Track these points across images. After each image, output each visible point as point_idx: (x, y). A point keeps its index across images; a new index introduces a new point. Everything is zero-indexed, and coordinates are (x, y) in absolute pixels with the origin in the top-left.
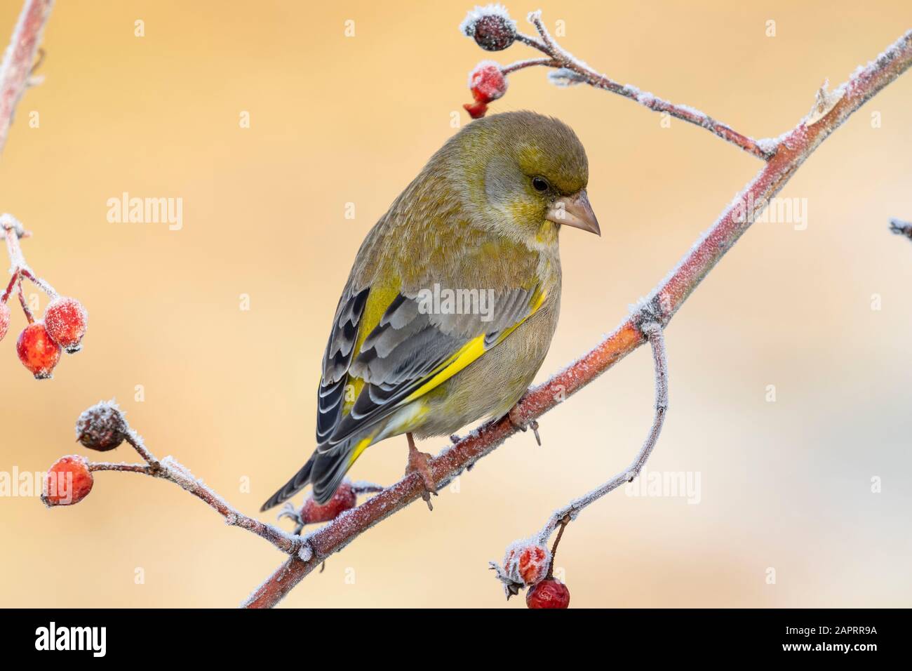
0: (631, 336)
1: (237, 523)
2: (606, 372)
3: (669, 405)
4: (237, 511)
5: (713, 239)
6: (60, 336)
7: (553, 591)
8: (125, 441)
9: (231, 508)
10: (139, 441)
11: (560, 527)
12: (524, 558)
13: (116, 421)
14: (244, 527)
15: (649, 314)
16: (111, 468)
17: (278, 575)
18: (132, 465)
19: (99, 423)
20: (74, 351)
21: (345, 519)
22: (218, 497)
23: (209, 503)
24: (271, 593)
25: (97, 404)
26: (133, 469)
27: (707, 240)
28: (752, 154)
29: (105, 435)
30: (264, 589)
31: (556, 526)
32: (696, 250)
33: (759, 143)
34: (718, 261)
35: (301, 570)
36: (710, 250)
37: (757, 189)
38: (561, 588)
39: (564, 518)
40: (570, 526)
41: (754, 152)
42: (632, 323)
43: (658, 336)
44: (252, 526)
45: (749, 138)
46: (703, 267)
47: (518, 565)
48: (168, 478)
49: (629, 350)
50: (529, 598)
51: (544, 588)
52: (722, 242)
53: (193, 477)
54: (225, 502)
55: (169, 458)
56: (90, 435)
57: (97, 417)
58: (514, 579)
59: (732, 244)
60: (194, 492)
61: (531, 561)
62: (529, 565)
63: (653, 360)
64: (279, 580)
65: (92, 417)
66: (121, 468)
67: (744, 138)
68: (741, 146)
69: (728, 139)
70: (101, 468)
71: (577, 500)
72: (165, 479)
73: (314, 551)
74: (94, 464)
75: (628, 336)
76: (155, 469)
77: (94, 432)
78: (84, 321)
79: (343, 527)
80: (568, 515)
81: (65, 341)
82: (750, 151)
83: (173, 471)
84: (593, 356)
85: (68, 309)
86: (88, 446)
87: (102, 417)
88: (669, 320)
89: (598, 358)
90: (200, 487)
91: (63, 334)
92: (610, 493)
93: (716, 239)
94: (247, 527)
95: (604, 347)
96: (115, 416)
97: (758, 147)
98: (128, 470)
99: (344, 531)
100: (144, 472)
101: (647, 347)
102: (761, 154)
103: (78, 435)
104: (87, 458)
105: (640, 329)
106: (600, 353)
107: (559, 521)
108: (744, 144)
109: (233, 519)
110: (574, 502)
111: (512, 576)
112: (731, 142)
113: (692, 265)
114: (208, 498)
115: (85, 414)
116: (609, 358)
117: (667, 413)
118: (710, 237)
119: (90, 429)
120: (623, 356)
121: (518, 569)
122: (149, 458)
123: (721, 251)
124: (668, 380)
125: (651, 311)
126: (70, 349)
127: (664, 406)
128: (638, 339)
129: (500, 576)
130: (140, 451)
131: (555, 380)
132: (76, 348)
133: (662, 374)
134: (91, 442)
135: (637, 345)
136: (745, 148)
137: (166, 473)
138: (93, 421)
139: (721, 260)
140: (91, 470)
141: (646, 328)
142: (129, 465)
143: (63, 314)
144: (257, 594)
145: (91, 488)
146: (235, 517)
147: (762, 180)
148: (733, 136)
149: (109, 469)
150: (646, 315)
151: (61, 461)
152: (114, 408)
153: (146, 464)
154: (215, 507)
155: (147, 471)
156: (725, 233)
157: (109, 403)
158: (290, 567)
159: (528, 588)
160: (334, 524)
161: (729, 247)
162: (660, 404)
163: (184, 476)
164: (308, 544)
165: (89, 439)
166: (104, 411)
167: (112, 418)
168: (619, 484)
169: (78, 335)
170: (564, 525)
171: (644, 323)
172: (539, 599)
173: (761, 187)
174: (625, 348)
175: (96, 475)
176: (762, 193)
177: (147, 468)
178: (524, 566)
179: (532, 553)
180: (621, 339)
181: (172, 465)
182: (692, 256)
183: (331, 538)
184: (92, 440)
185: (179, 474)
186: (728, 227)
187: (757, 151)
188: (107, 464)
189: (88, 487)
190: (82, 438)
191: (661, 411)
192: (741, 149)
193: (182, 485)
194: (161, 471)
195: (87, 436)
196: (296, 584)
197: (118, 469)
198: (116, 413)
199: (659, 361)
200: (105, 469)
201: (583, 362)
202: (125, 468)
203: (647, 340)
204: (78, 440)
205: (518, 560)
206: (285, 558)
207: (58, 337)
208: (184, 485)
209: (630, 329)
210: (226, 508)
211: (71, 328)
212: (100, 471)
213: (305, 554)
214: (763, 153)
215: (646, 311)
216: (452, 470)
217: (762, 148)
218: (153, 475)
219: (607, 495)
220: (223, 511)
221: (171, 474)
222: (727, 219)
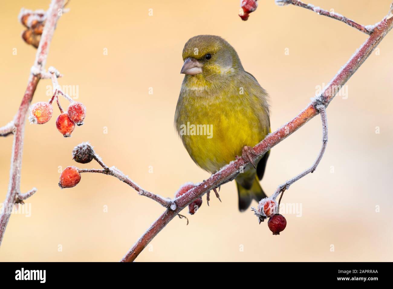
0: (312, 111)
1: (143, 194)
2: (301, 127)
3: (328, 140)
4: (143, 189)
5: (347, 69)
6: (74, 118)
7: (279, 220)
8: (93, 159)
9: (140, 187)
10: (100, 159)
11: (281, 192)
12: (266, 206)
13: (89, 150)
14: (146, 196)
15: (319, 101)
16: (88, 171)
17: (162, 217)
18: (97, 170)
19: (82, 151)
20: (80, 125)
21: (190, 192)
22: (135, 183)
23: (131, 186)
24: (159, 225)
25: (81, 143)
26: (98, 171)
27: (344, 69)
28: (363, 32)
29: (85, 156)
30: (156, 223)
31: (280, 192)
32: (340, 74)
33: (366, 27)
34: (349, 78)
35: (172, 214)
36: (345, 74)
37: (366, 47)
38: (283, 219)
39: (283, 188)
40: (286, 191)
41: (364, 31)
42: (312, 105)
43: (323, 110)
44: (150, 196)
45: (362, 25)
46: (343, 81)
47: (263, 208)
48: (113, 175)
49: (311, 117)
50: (269, 223)
51: (275, 218)
52: (351, 70)
53: (124, 175)
54: (138, 185)
55: (114, 167)
56: (78, 156)
57: (81, 148)
58: (262, 215)
59: (355, 71)
60: (124, 181)
61: (269, 207)
62: (268, 208)
63: (321, 121)
64: (162, 219)
65: (79, 149)
66: (92, 171)
67: (360, 26)
68: (358, 29)
69: (353, 26)
70: (84, 171)
71: (289, 181)
72: (112, 176)
73: (177, 206)
74: (81, 169)
75: (311, 111)
76: (107, 171)
77: (80, 155)
78: (85, 112)
79: (189, 196)
80: (285, 187)
81: (77, 120)
82: (362, 31)
83: (115, 172)
84: (296, 120)
85: (77, 107)
86: (78, 161)
87: (83, 148)
88: (328, 104)
89: (298, 121)
90: (127, 179)
91: (75, 118)
92: (303, 177)
93: (348, 68)
94: (148, 196)
95: (300, 116)
96: (89, 148)
97: (365, 29)
98: (96, 172)
99: (190, 197)
100: (102, 173)
101: (319, 116)
102: (367, 32)
103: (73, 156)
104: (78, 167)
105: (316, 108)
106: (299, 119)
107: (281, 190)
108: (360, 28)
109: (141, 192)
110: (288, 181)
111: (261, 213)
112: (354, 27)
113: (338, 80)
114: (131, 184)
115: (76, 147)
116: (302, 120)
117: (328, 143)
118: (346, 68)
119: (78, 154)
120: (309, 120)
121: (263, 210)
122: (104, 166)
123: (350, 74)
124: (328, 129)
125: (321, 100)
126: (78, 124)
127: (326, 140)
128: (315, 112)
129: (256, 214)
130: (100, 163)
131: (279, 130)
132: (81, 123)
133: (325, 126)
134: (79, 160)
135: (315, 115)
136: (360, 30)
137: (112, 173)
138: (79, 150)
139: (350, 78)
140: (80, 172)
141: (318, 107)
142: (95, 170)
143: (75, 109)
144: (153, 225)
145: (80, 180)
146: (142, 192)
147: (368, 43)
148: (355, 24)
149: (87, 172)
150: (318, 102)
151: (67, 169)
152: (88, 145)
153: (103, 169)
154: (133, 187)
155: (104, 172)
156: (352, 66)
157: (86, 143)
158: (167, 213)
159: (268, 219)
160: (186, 194)
161: (354, 72)
162: (324, 139)
163: (120, 174)
164: (174, 203)
165: (78, 158)
166: (84, 146)
167: (87, 149)
168: (307, 174)
169: (82, 118)
170: (283, 191)
171: (317, 105)
172: (273, 223)
173: (367, 46)
174: (310, 116)
175: (82, 174)
176: (368, 49)
177: (104, 171)
178: (266, 209)
179: (269, 203)
180: (308, 112)
181: (115, 170)
182: (338, 76)
183: (184, 200)
184: (79, 158)
185: (118, 173)
186: (353, 63)
187: (365, 31)
188: (86, 169)
189: (78, 179)
190: (75, 158)
191: (325, 142)
192: (358, 31)
193: (119, 178)
194: (110, 172)
195: (77, 157)
196: (170, 221)
197: (91, 172)
198: (89, 147)
199: (324, 121)
200: (86, 172)
201: (292, 122)
202: (94, 171)
203: (319, 113)
204: (73, 159)
205: (263, 206)
206: (165, 209)
207: (73, 119)
208: (121, 178)
209: (311, 108)
210: (138, 188)
211: (79, 115)
212: (84, 173)
213: (173, 207)
214: (368, 31)
215: (318, 100)
216: (236, 170)
217: (367, 29)
218: (107, 174)
219: (302, 178)
220: (137, 189)
221: (114, 173)
222: (353, 60)
